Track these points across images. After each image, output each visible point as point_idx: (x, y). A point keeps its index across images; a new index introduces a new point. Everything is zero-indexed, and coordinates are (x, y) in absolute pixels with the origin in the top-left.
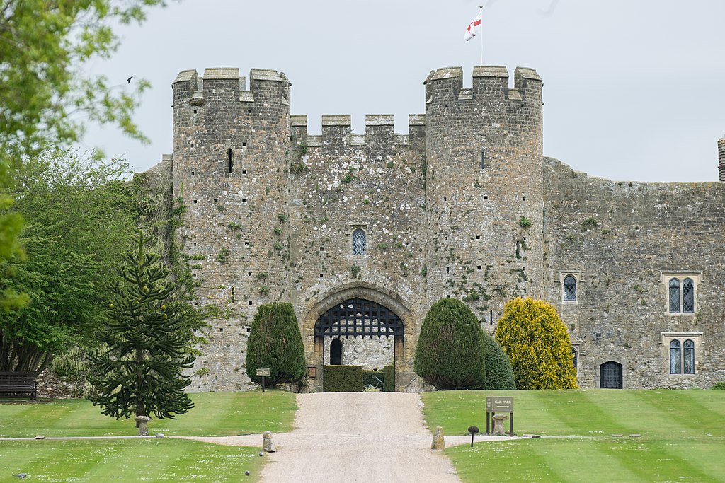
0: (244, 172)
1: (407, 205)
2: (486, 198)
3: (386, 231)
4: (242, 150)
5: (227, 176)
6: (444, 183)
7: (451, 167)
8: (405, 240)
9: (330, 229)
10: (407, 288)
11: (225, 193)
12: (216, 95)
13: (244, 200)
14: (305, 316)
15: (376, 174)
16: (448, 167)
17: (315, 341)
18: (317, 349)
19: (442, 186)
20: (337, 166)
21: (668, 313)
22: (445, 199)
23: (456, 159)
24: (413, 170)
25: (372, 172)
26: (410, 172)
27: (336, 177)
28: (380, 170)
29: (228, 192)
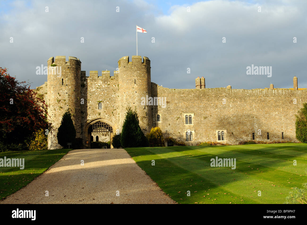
0: (67, 85)
1: (114, 96)
2: (136, 92)
3: (108, 103)
4: (66, 79)
5: (62, 86)
6: (124, 89)
7: (126, 84)
8: (113, 105)
9: (92, 102)
10: (114, 118)
11: (61, 91)
12: (59, 63)
13: (67, 93)
14: (85, 127)
15: (105, 87)
16: (125, 84)
17: (88, 134)
18: (89, 136)
19: (123, 89)
20: (94, 85)
21: (185, 124)
22: (125, 93)
23: (128, 81)
24: (115, 86)
25: (104, 86)
26: (114, 86)
27: (94, 88)
28: (106, 86)
29: (62, 91)
